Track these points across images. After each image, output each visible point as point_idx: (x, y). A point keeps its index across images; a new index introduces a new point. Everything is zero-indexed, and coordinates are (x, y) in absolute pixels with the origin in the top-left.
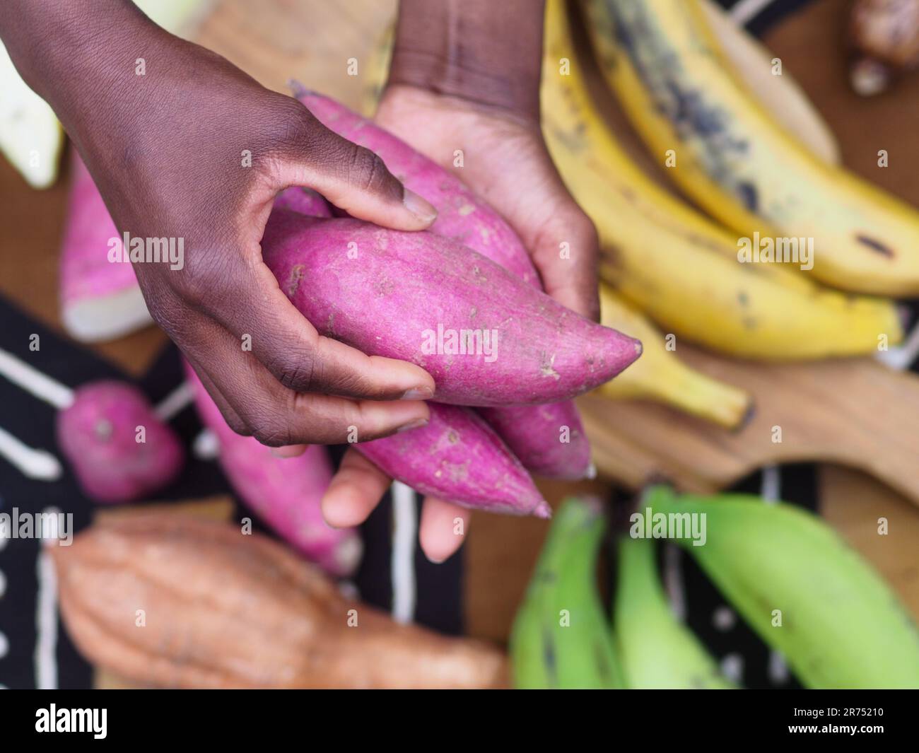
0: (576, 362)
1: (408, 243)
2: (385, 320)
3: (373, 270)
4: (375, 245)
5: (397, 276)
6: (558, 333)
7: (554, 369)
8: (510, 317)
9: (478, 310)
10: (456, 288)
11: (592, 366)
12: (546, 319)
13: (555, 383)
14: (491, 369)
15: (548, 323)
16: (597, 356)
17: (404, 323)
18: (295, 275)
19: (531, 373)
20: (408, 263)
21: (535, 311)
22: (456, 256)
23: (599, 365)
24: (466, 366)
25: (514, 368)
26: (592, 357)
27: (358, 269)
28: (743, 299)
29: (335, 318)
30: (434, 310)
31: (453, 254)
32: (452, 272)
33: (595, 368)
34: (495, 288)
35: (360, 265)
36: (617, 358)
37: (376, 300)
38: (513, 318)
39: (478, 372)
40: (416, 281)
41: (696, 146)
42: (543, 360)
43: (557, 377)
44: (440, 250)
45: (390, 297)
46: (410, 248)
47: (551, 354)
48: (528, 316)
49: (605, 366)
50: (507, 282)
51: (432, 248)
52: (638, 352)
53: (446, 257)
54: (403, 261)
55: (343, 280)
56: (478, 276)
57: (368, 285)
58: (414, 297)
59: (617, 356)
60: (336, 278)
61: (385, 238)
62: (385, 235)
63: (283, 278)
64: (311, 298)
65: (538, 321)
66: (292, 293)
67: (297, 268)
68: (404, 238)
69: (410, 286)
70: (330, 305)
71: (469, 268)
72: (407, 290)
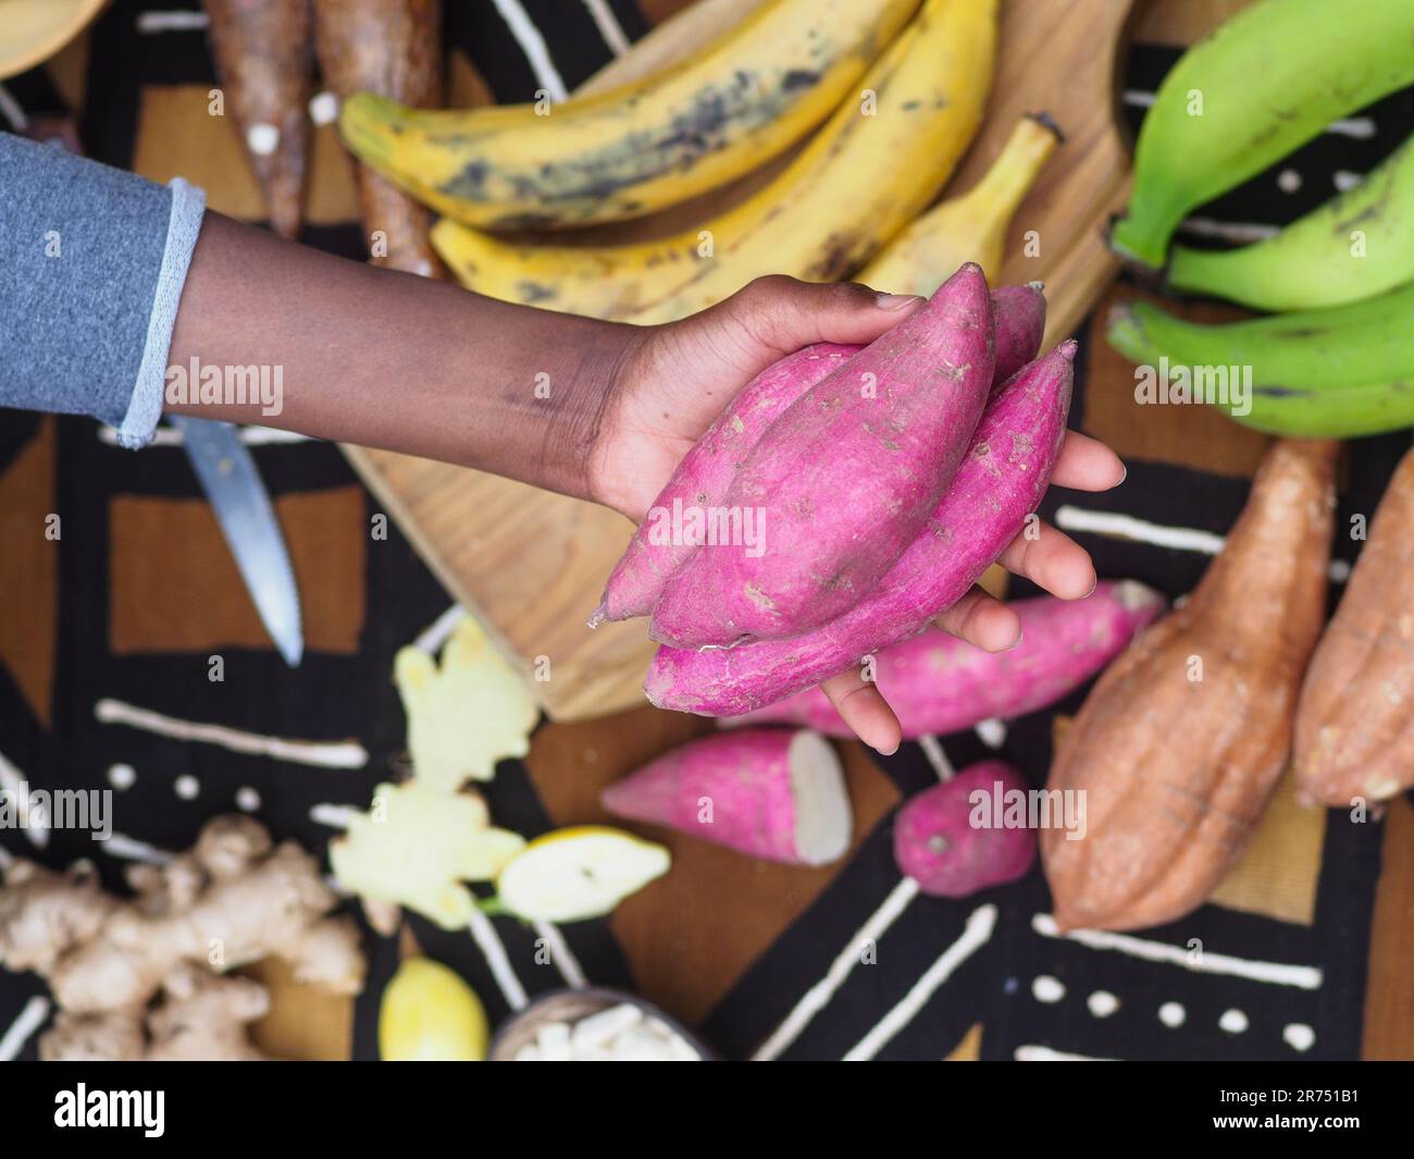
0: (961, 341)
1: (769, 465)
2: (839, 523)
3: (782, 514)
5: (799, 490)
6: (923, 346)
7: (959, 367)
8: (886, 391)
9: (866, 421)
10: (834, 434)
11: (972, 325)
12: (904, 353)
13: (974, 370)
14: (933, 434)
15: (909, 353)
16: (963, 316)
17: (850, 504)
18: (754, 594)
19: (953, 392)
20: (790, 474)
21: (891, 361)
22: (801, 419)
23: (974, 317)
24: (920, 458)
25: (941, 408)
26: (962, 322)
27: (775, 528)
28: (910, 106)
29: (815, 573)
30: (849, 467)
31: (798, 421)
32: (816, 432)
33: (975, 323)
34: (850, 393)
35: (772, 525)
37: (815, 524)
38: (889, 388)
39: (930, 448)
40: (812, 473)
41: (734, 131)
42: (945, 374)
43: (968, 366)
44: (787, 435)
45: (818, 508)
46: (773, 465)
47: (942, 363)
48: (893, 370)
49: (978, 311)
50: (849, 377)
51: (784, 442)
52: (977, 270)
53: (799, 431)
54: (785, 478)
55: (781, 548)
56: (830, 406)
57: (796, 525)
58: (827, 484)
59: (972, 294)
60: (777, 555)
61: (753, 485)
62: (749, 484)
63: (751, 608)
64: (786, 588)
65: (902, 362)
66: (771, 605)
67: (749, 591)
68: (761, 466)
69: (814, 483)
70: (800, 572)
71: (819, 412)
72: (817, 487)
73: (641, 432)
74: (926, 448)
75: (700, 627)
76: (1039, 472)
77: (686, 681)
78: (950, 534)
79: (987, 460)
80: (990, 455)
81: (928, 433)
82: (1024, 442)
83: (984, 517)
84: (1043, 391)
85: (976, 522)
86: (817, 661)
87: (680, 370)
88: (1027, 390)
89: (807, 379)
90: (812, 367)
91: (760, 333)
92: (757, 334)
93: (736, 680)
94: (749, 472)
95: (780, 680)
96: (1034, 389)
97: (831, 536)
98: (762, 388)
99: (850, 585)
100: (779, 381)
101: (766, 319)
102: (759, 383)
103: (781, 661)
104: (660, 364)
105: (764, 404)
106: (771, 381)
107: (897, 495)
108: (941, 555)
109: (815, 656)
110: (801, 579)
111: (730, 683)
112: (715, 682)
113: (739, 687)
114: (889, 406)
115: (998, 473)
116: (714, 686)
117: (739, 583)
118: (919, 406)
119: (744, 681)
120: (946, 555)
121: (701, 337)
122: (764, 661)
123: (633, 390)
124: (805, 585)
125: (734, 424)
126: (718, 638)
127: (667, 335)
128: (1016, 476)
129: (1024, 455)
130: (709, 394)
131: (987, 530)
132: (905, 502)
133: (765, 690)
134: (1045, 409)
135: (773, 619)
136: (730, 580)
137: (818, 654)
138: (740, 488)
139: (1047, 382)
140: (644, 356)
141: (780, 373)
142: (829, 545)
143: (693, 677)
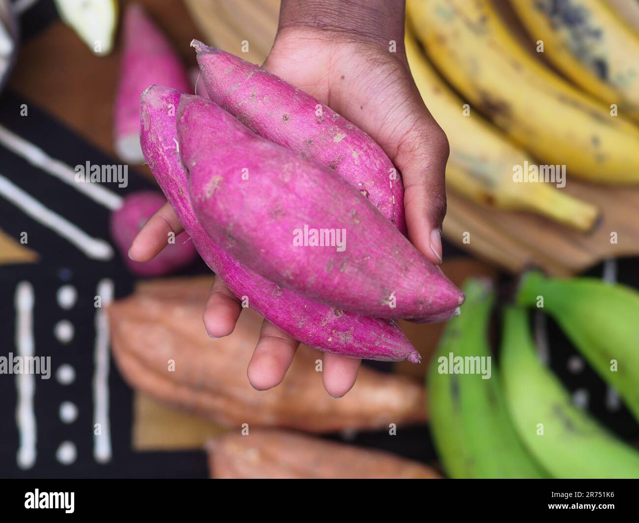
0: (409, 301)
1: (307, 182)
2: (271, 239)
3: (272, 198)
4: (280, 176)
5: (290, 207)
6: (402, 275)
7: (392, 302)
8: (368, 255)
11: (422, 306)
12: (397, 262)
13: (390, 310)
14: (342, 292)
15: (397, 266)
16: (427, 299)
18: (214, 183)
19: (373, 301)
20: (301, 199)
21: (390, 254)
22: (341, 199)
23: (427, 307)
25: (361, 294)
26: (423, 299)
27: (261, 194)
29: (234, 226)
31: (339, 196)
32: (333, 212)
33: (423, 307)
34: (364, 229)
35: (264, 191)
36: (442, 305)
37: (268, 222)
38: (371, 257)
39: (332, 292)
40: (303, 215)
41: (564, 33)
42: (385, 294)
43: (392, 307)
44: (329, 191)
46: (306, 185)
47: (392, 290)
48: (383, 257)
49: (432, 308)
50: (375, 225)
51: (324, 188)
52: (460, 303)
53: (332, 199)
54: (297, 196)
55: (248, 199)
56: (353, 217)
57: (265, 209)
59: (443, 303)
60: (242, 197)
61: (290, 172)
62: (291, 169)
63: (205, 180)
64: (221, 206)
65: (390, 262)
66: (208, 195)
67: (217, 179)
68: (305, 175)
69: (297, 218)
70: (233, 216)
71: (348, 211)
72: (294, 220)
73: (330, 59)
74: (331, 289)
75: (190, 139)
76: (328, 349)
77: (159, 118)
78: (279, 294)
79: (331, 317)
80: (335, 317)
81: (343, 288)
82: (348, 338)
83: (293, 317)
84: (384, 346)
85: (289, 312)
86: (183, 209)
87: (375, 86)
88: (383, 336)
89: (375, 184)
90: (383, 186)
91: (407, 141)
92: (406, 139)
93: (163, 154)
94: (300, 167)
95: (167, 184)
96: (384, 340)
97: (260, 234)
98: (366, 151)
99: (230, 246)
100: (372, 163)
101: (417, 146)
102: (369, 147)
103: (180, 185)
104: (378, 71)
105: (355, 155)
106: (372, 157)
107: (296, 276)
108: (264, 290)
109: (186, 207)
110: (229, 216)
111: (161, 150)
112: (160, 139)
113: (159, 157)
114: (357, 259)
115: (324, 324)
116: (158, 139)
117: (221, 171)
118: (360, 279)
119: (163, 160)
120: (264, 293)
121: (400, 99)
122: (178, 173)
123: (359, 52)
124: (225, 219)
125: (339, 135)
126: (184, 152)
127: (399, 73)
128: (323, 334)
129: (338, 339)
130: (362, 108)
131: (284, 319)
132: (292, 281)
133: (159, 173)
134: (371, 349)
135: (200, 196)
136: (222, 163)
137: (188, 210)
138: (288, 162)
139: (389, 348)
140: (382, 57)
141: (378, 162)
142: (254, 234)
143: (162, 123)
